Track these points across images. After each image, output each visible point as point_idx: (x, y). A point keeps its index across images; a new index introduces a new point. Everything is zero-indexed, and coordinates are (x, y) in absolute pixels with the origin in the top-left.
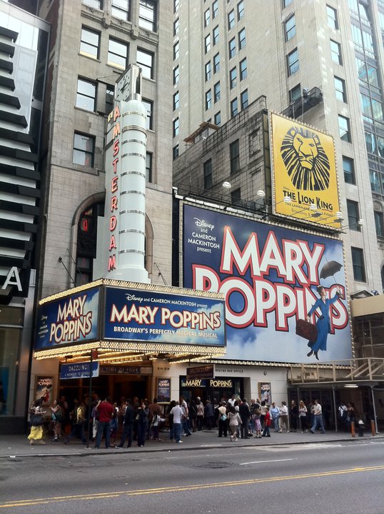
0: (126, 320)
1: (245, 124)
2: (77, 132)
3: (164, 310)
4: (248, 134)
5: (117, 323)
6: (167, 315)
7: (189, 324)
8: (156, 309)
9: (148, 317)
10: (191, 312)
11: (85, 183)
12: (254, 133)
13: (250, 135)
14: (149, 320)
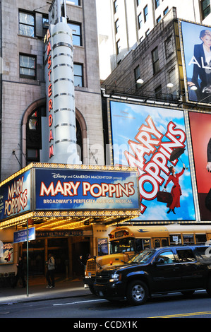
0: (53, 194)
1: (161, 34)
2: (21, 54)
3: (85, 184)
4: (163, 41)
5: (46, 196)
6: (87, 187)
7: (107, 193)
8: (78, 184)
9: (72, 190)
10: (108, 184)
11: (29, 92)
12: (168, 40)
13: (165, 42)
14: (73, 193)
